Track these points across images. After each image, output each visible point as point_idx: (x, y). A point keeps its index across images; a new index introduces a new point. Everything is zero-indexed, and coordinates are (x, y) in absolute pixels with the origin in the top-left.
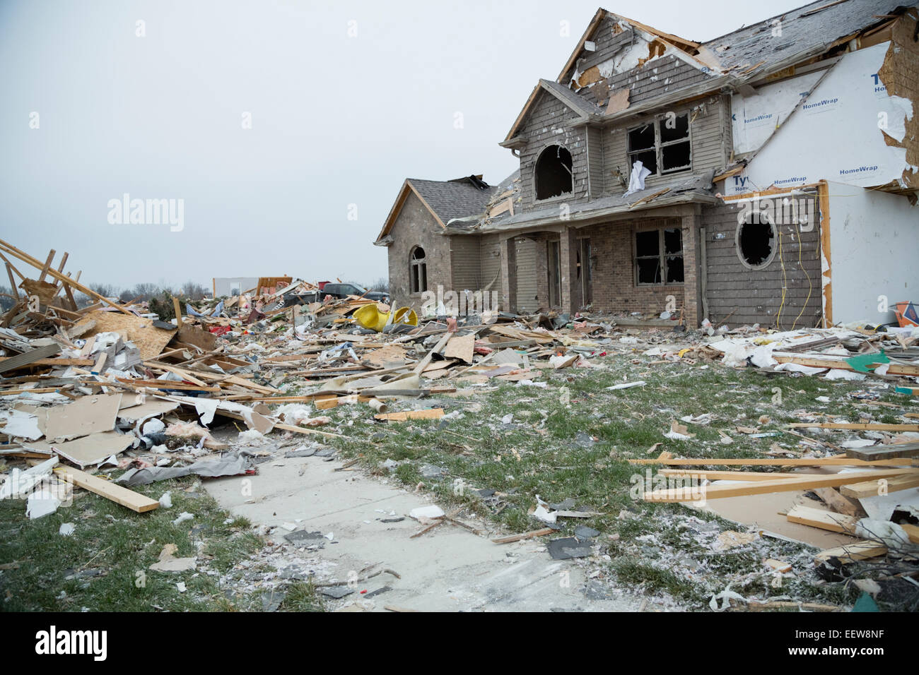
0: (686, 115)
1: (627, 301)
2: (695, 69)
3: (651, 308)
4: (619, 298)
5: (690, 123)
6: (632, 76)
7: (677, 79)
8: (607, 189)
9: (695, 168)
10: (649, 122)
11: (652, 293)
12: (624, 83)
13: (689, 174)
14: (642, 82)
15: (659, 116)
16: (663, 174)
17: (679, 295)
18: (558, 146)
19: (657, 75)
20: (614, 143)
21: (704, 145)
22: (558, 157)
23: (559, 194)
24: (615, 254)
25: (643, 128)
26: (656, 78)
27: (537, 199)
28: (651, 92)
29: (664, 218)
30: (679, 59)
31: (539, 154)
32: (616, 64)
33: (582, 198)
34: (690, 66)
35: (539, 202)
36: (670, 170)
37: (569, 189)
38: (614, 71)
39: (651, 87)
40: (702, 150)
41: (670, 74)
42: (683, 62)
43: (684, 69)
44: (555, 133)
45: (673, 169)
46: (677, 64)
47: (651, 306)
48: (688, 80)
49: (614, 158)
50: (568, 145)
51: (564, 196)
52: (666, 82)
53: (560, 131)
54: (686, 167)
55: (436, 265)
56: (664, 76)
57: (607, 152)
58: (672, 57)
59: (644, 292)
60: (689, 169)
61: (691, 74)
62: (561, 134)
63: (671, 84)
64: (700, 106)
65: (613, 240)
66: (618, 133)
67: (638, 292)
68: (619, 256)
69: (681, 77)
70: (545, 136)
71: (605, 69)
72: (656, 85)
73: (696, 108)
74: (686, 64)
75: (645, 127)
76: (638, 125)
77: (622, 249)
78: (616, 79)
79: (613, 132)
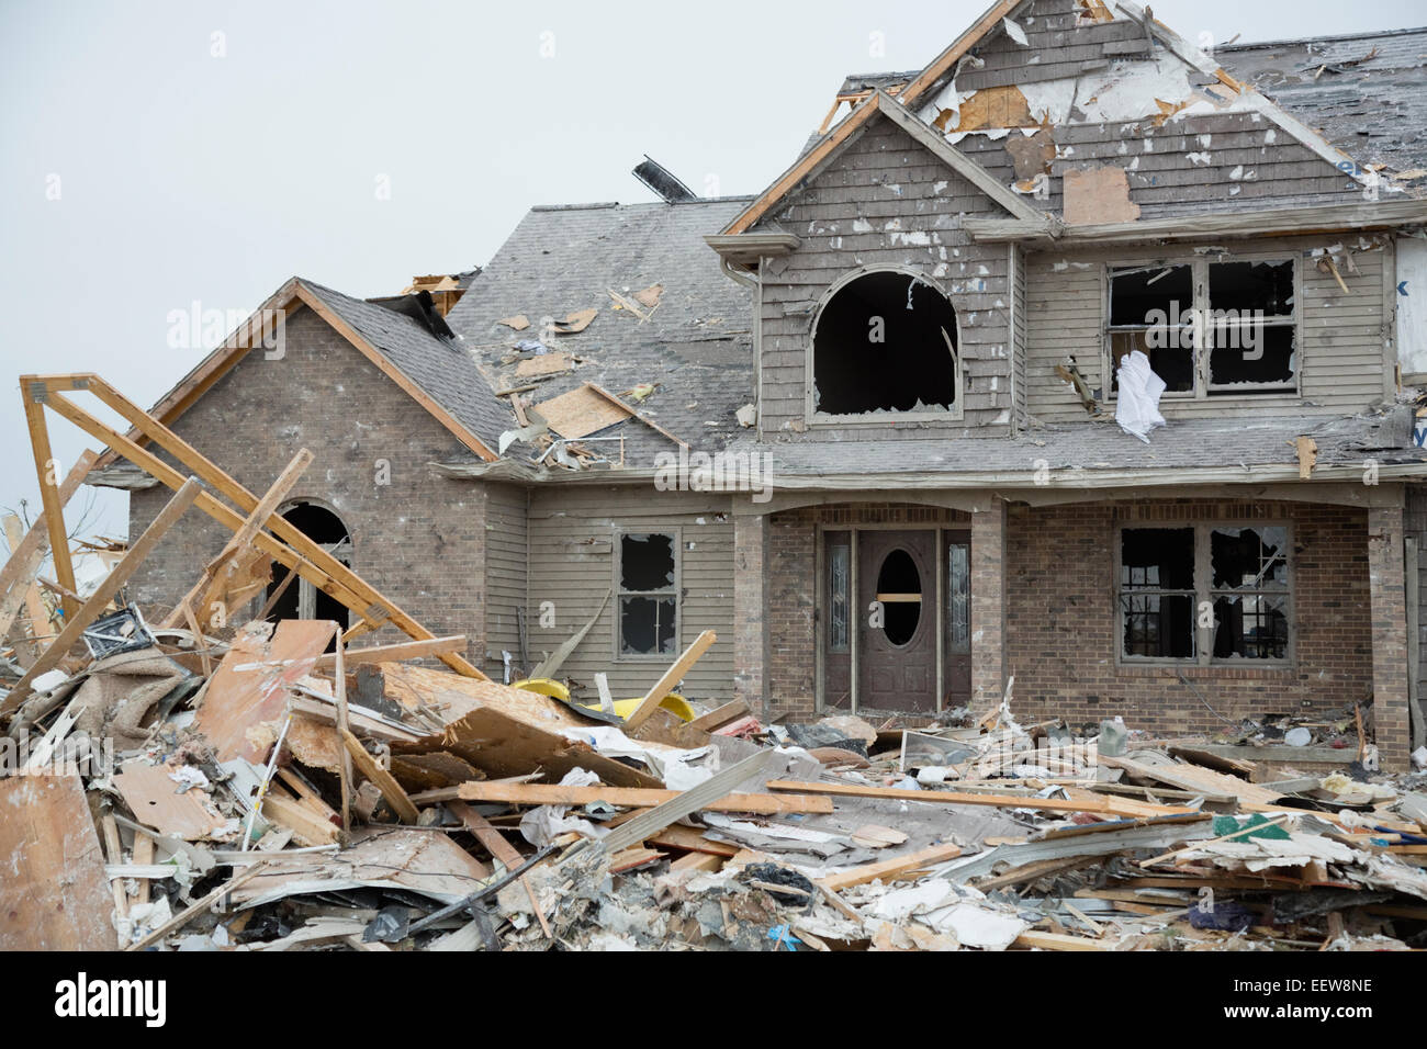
0: (1289, 264)
1: (1093, 700)
2: (1322, 160)
3: (1172, 721)
4: (1068, 692)
5: (1297, 282)
6: (1135, 139)
7: (1268, 173)
8: (1035, 410)
9: (1307, 392)
10: (1179, 262)
11: (1174, 682)
12: (1108, 150)
13: (1291, 403)
14: (1161, 159)
15: (1211, 252)
16: (1210, 393)
17: (1259, 689)
18: (909, 278)
19: (1210, 151)
20: (1061, 296)
21: (1336, 342)
22: (910, 306)
23: (905, 406)
24: (1059, 578)
25: (1154, 273)
26: (1206, 158)
27: (818, 409)
28: (1189, 190)
29: (1220, 500)
30: (1277, 128)
31: (837, 286)
32: (1084, 96)
33: (988, 425)
34: (1309, 150)
35: (826, 418)
36: (1232, 386)
37: (945, 397)
38: (1074, 112)
39: (1189, 178)
40: (1330, 352)
41: (1250, 159)
42: (1291, 136)
43: (1291, 154)
44: (899, 240)
45: (1240, 386)
46: (1270, 137)
47: (1170, 714)
48: (1302, 183)
49: (1059, 334)
50: (947, 280)
51: (922, 414)
52: (1236, 174)
53: (920, 238)
54: (1279, 384)
55: (409, 567)
56: (1232, 158)
57: (1041, 316)
58: (1256, 118)
59: (1152, 679)
60: (1293, 391)
61: (1309, 170)
62: (926, 247)
63: (1250, 182)
64: (1331, 250)
65: (1053, 542)
66: (1078, 271)
67: (1131, 679)
68: (1073, 585)
69: (1278, 172)
70: (857, 244)
71: (1049, 101)
72: (1206, 177)
73: (1318, 252)
74: (1297, 144)
75: (1160, 271)
76: (1144, 263)
77: (1083, 566)
78: (1080, 136)
79: (1061, 266)
